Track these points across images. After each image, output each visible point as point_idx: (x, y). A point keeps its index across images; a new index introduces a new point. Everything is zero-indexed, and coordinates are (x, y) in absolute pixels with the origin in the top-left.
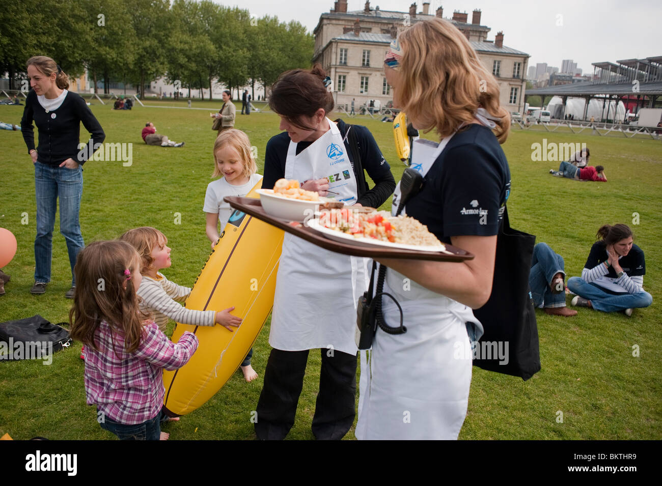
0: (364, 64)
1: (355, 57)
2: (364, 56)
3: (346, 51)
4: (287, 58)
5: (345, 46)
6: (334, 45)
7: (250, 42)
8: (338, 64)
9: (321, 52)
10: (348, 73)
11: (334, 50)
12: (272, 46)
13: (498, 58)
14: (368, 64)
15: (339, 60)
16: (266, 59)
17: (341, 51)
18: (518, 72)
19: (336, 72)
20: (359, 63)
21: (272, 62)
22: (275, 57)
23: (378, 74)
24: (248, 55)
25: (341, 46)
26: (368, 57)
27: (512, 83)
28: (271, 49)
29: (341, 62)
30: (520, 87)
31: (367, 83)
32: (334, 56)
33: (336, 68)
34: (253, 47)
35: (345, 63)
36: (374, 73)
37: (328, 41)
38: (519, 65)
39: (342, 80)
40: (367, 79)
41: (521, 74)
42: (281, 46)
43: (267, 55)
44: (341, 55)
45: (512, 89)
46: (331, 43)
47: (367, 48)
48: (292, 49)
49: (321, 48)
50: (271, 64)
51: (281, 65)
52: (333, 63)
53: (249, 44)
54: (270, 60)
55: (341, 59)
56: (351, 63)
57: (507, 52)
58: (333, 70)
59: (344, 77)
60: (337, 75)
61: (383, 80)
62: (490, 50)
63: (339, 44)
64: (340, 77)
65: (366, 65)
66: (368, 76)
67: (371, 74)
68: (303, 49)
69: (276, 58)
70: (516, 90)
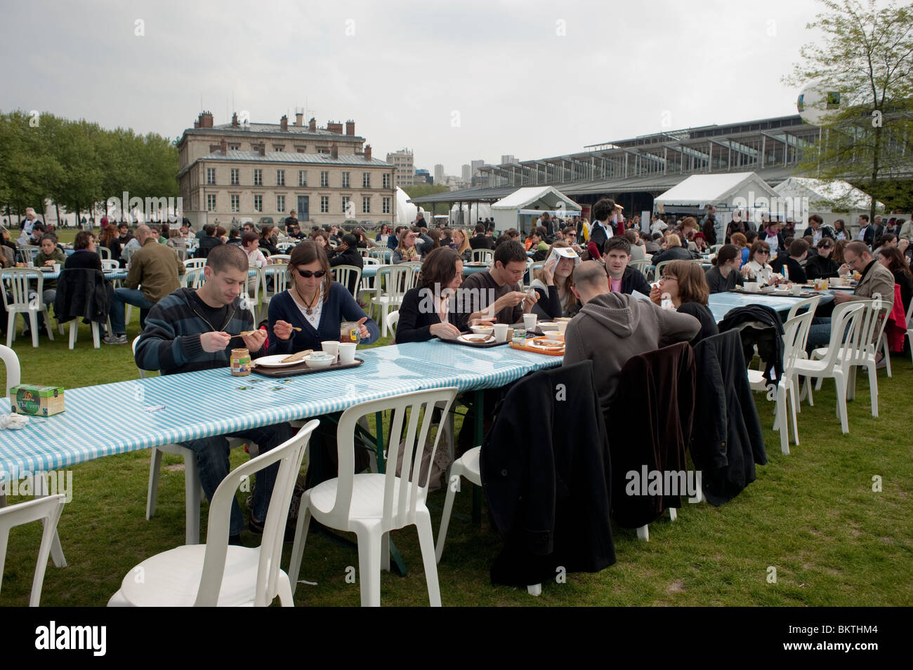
0: (233, 183)
1: (223, 177)
2: (233, 175)
3: (214, 170)
4: (147, 176)
5: (212, 166)
6: (201, 165)
7: (103, 160)
8: (206, 183)
9: (187, 170)
10: (217, 192)
11: (201, 170)
12: (129, 163)
13: (367, 171)
14: (237, 183)
15: (207, 180)
16: (123, 179)
17: (209, 170)
18: (388, 183)
19: (205, 192)
20: (228, 182)
21: (130, 181)
22: (134, 176)
23: (249, 191)
24: (102, 174)
25: (208, 166)
26: (237, 175)
27: (382, 193)
28: (127, 167)
29: (209, 182)
30: (391, 197)
31: (238, 202)
32: (201, 176)
33: (204, 188)
34: (107, 165)
35: (214, 182)
36: (244, 191)
37: (194, 161)
38: (388, 175)
39: (212, 199)
40: (238, 197)
41: (391, 184)
42: (140, 163)
43: (124, 174)
44: (209, 174)
45: (384, 199)
46: (197, 163)
47: (235, 166)
48: (152, 165)
49: (188, 166)
50: (129, 184)
51: (142, 185)
52: (201, 182)
53: (103, 162)
54: (128, 179)
55: (209, 178)
56: (219, 182)
57: (375, 164)
58: (201, 191)
59: (214, 196)
60: (207, 194)
61: (254, 198)
62: (359, 163)
63: (206, 164)
64: (209, 196)
65: (235, 182)
66: (239, 194)
67: (241, 192)
68: (165, 165)
69: (135, 177)
70: (388, 199)
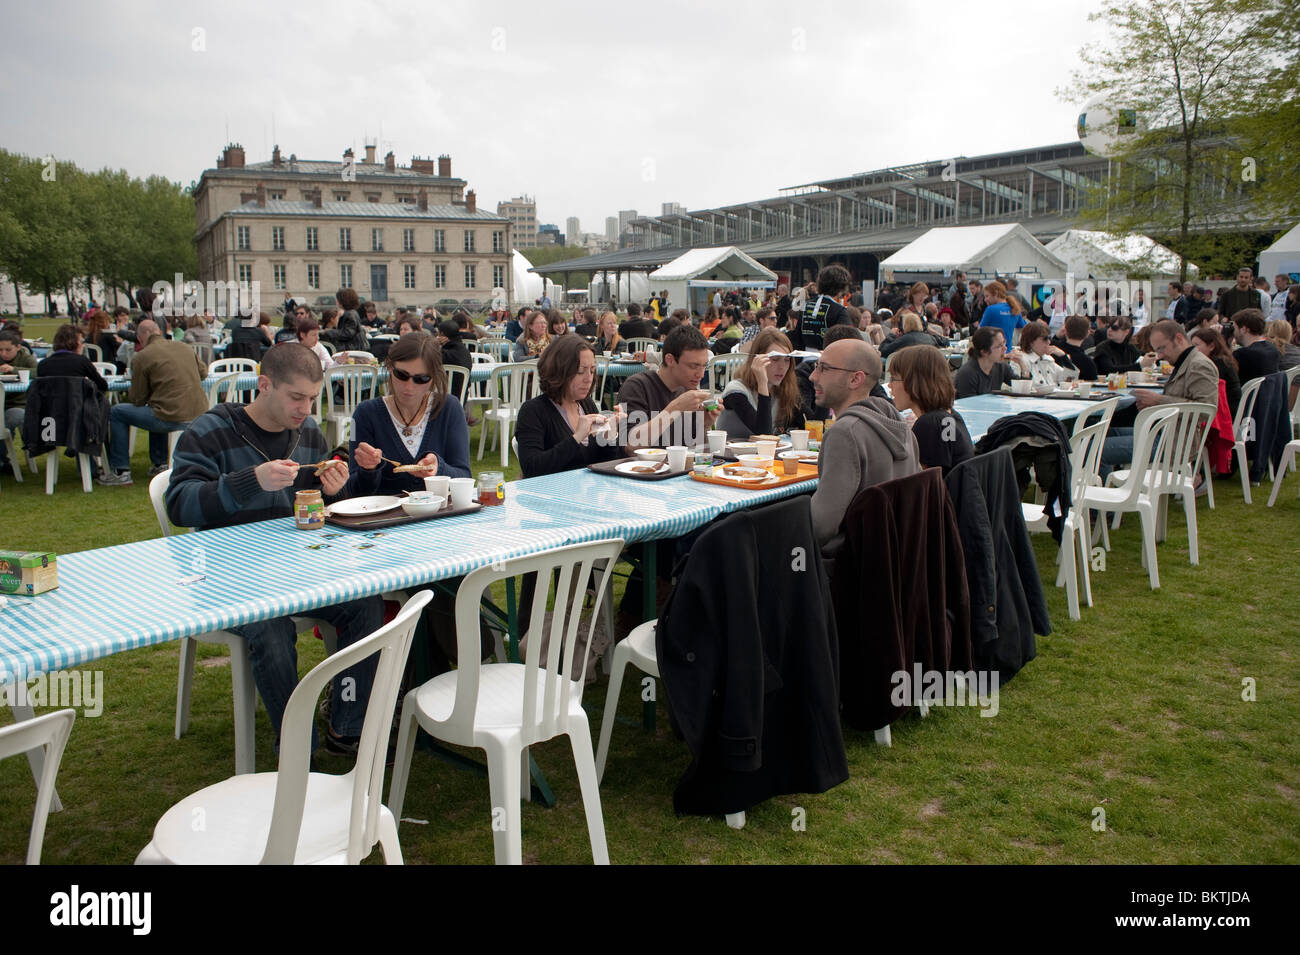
0: (276, 247)
1: (262, 237)
2: (275, 236)
3: (247, 229)
4: (150, 239)
5: (245, 223)
6: (229, 222)
7: (84, 217)
8: (237, 248)
9: (208, 230)
10: (254, 261)
11: (228, 229)
12: (122, 220)
13: (470, 227)
14: (283, 247)
15: (237, 244)
16: (113, 243)
17: (240, 229)
18: (501, 245)
19: (235, 261)
20: (269, 246)
21: (124, 247)
22: (129, 238)
23: (299, 260)
24: (83, 237)
25: (239, 223)
26: (282, 236)
27: (493, 260)
28: (120, 225)
29: (241, 246)
30: (505, 265)
31: (283, 274)
32: (229, 239)
33: (234, 255)
34: (88, 224)
35: (248, 247)
36: (293, 259)
37: (219, 216)
38: (500, 234)
39: (245, 271)
40: (283, 268)
41: (505, 246)
42: (138, 220)
43: (115, 237)
44: (241, 235)
45: (495, 268)
46: (222, 219)
47: (279, 224)
48: (156, 223)
49: (208, 224)
50: (123, 251)
51: (141, 252)
52: (230, 247)
53: (83, 219)
54: (122, 244)
55: (241, 241)
56: (256, 246)
57: (481, 217)
58: (230, 259)
59: (249, 267)
60: (238, 265)
61: (307, 268)
62: (457, 217)
63: (236, 220)
64: (242, 267)
65: (280, 246)
66: (283, 264)
67: (288, 261)
68: (175, 222)
69: (131, 240)
70: (501, 269)
